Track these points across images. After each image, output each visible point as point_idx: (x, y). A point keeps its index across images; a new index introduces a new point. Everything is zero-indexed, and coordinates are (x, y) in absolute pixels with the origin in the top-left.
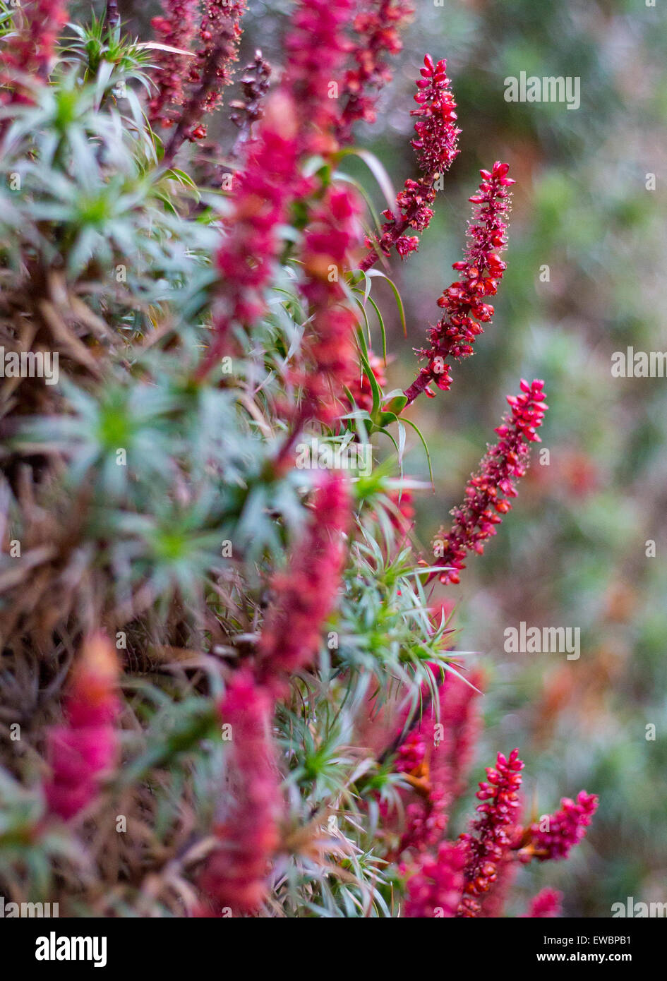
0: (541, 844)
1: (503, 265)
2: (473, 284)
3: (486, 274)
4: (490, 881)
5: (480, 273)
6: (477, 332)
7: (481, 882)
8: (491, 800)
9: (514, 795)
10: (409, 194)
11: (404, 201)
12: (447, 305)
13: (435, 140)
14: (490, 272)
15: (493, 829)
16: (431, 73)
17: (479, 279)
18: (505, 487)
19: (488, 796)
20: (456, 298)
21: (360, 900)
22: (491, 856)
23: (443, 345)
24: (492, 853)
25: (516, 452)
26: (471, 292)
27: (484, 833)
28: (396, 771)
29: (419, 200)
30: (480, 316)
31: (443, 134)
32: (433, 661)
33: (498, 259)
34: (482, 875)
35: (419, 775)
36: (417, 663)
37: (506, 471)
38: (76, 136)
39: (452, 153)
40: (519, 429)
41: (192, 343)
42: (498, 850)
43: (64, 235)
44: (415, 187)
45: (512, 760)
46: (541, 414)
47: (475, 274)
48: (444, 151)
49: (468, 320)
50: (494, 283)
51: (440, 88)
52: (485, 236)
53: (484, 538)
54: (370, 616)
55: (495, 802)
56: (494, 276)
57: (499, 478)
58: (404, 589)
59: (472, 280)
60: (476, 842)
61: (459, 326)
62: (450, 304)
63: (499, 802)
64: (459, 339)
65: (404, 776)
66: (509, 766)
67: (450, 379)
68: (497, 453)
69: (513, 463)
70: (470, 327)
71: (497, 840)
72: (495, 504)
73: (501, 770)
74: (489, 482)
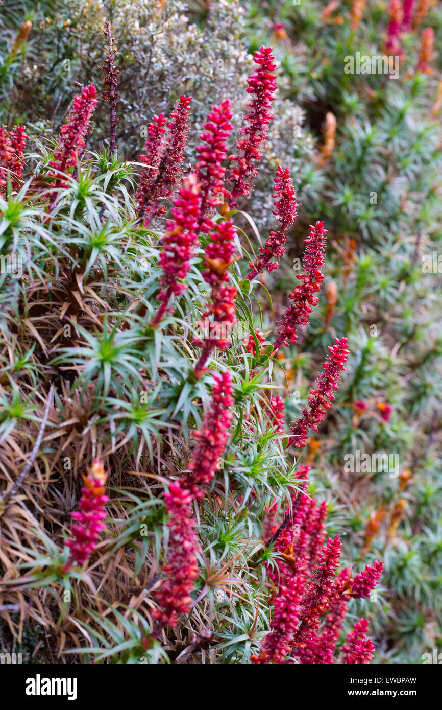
0: (355, 589)
1: (322, 275)
2: (307, 285)
3: (314, 280)
4: (325, 607)
5: (311, 280)
6: (310, 311)
7: (321, 608)
8: (325, 563)
9: (337, 559)
10: (272, 239)
11: (269, 243)
12: (294, 297)
13: (285, 209)
14: (316, 279)
15: (326, 579)
16: (282, 175)
17: (310, 283)
18: (328, 394)
19: (323, 560)
20: (298, 293)
21: (252, 614)
22: (325, 593)
23: (292, 319)
24: (326, 591)
25: (333, 376)
26: (307, 290)
27: (321, 581)
28: (276, 551)
29: (277, 242)
30: (311, 302)
31: (289, 207)
32: (289, 485)
33: (320, 272)
34: (321, 604)
35: (289, 553)
36: (280, 486)
37: (328, 386)
38: (89, 202)
39: (294, 217)
40: (335, 364)
41: (152, 310)
42: (329, 590)
43: (82, 253)
44: (275, 235)
45: (335, 541)
46: (346, 355)
47: (308, 280)
48: (289, 216)
49: (305, 304)
50: (318, 285)
51: (286, 182)
52: (313, 260)
53: (317, 422)
54: (252, 458)
55: (327, 564)
56: (318, 281)
57: (325, 390)
58: (272, 445)
59: (306, 283)
60: (317, 586)
61: (301, 308)
62: (296, 297)
63: (329, 563)
64: (300, 315)
65: (280, 553)
66: (334, 545)
67: (296, 336)
68: (324, 376)
69: (332, 381)
70: (306, 308)
71: (328, 584)
72: (323, 404)
73: (330, 547)
74: (320, 392)
